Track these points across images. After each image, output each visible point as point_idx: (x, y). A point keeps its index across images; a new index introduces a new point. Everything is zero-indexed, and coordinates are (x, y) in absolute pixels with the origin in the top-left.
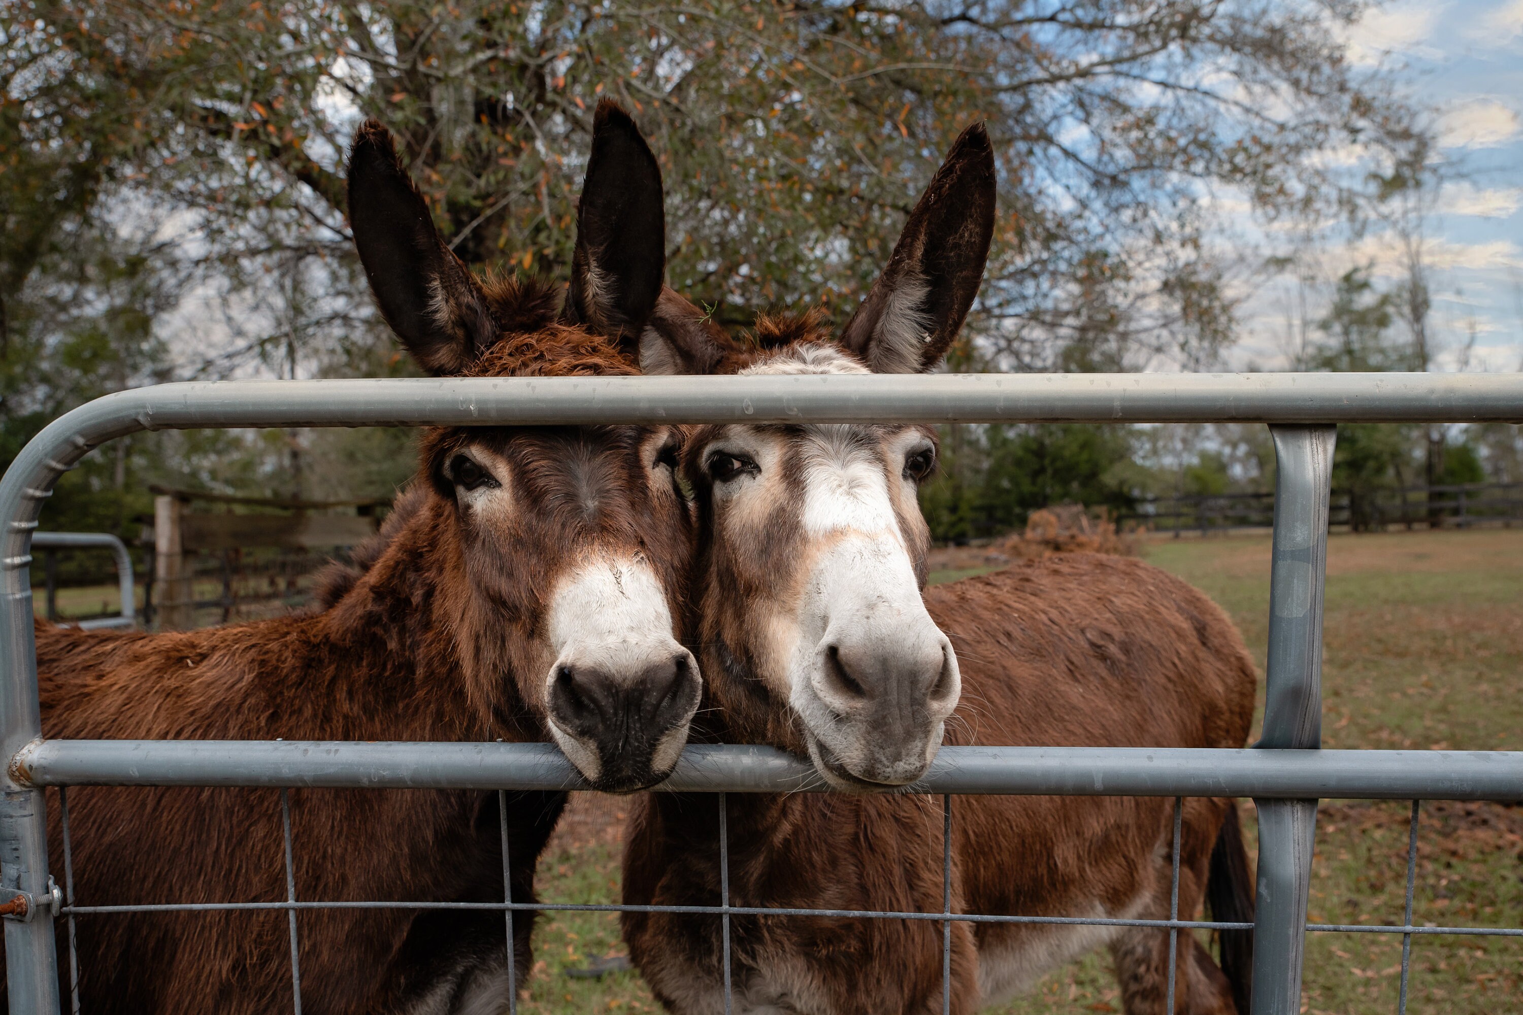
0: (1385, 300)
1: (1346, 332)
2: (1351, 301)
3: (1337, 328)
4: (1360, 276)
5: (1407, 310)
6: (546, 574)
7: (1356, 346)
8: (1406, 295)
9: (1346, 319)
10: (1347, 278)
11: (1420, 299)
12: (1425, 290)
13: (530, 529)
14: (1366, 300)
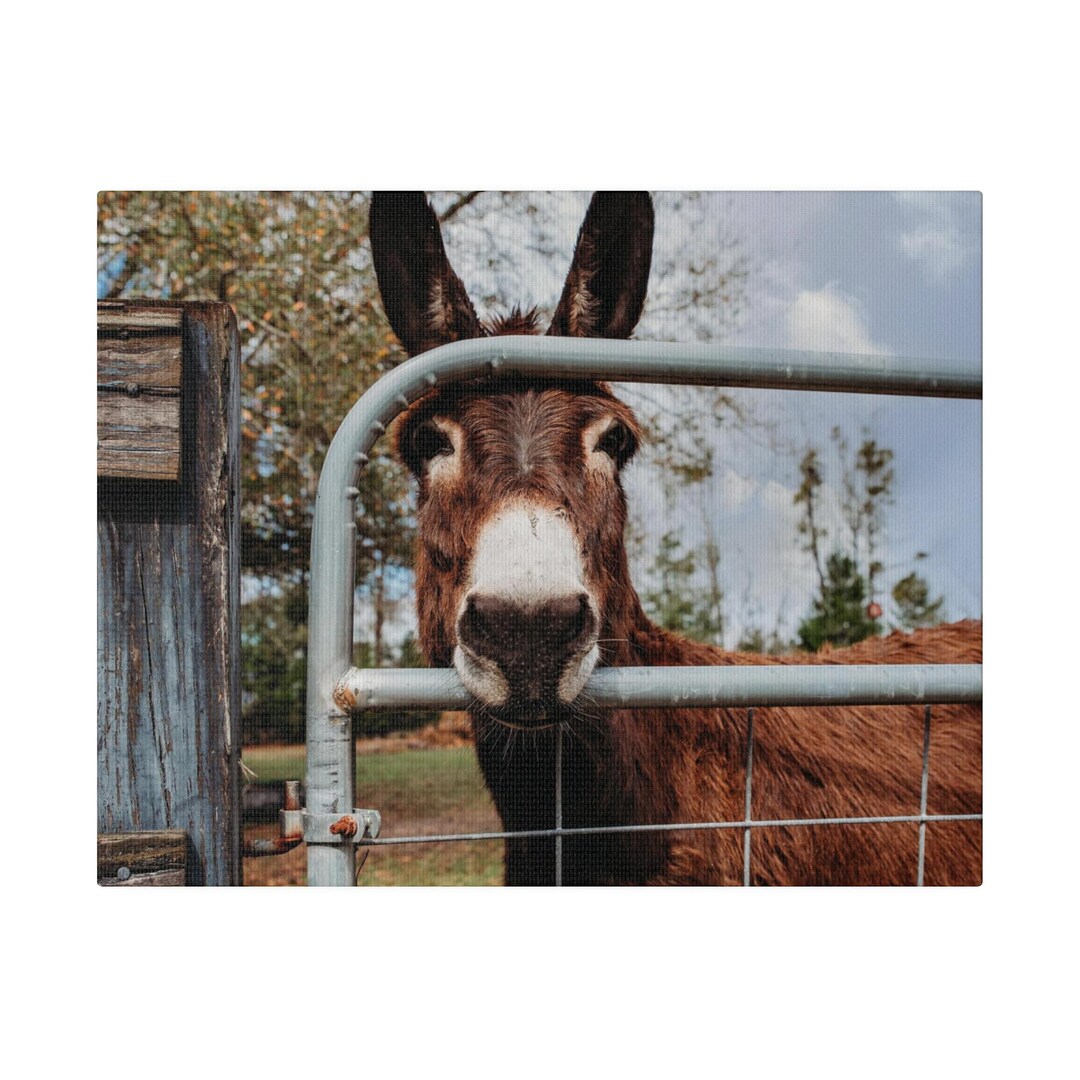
0: (691, 555)
1: (665, 576)
2: (667, 555)
3: (659, 573)
4: (673, 538)
5: (705, 562)
6: (474, 523)
7: (672, 587)
8: (705, 552)
9: (665, 568)
10: (665, 539)
11: (714, 555)
12: (716, 548)
13: (470, 486)
14: (677, 555)
